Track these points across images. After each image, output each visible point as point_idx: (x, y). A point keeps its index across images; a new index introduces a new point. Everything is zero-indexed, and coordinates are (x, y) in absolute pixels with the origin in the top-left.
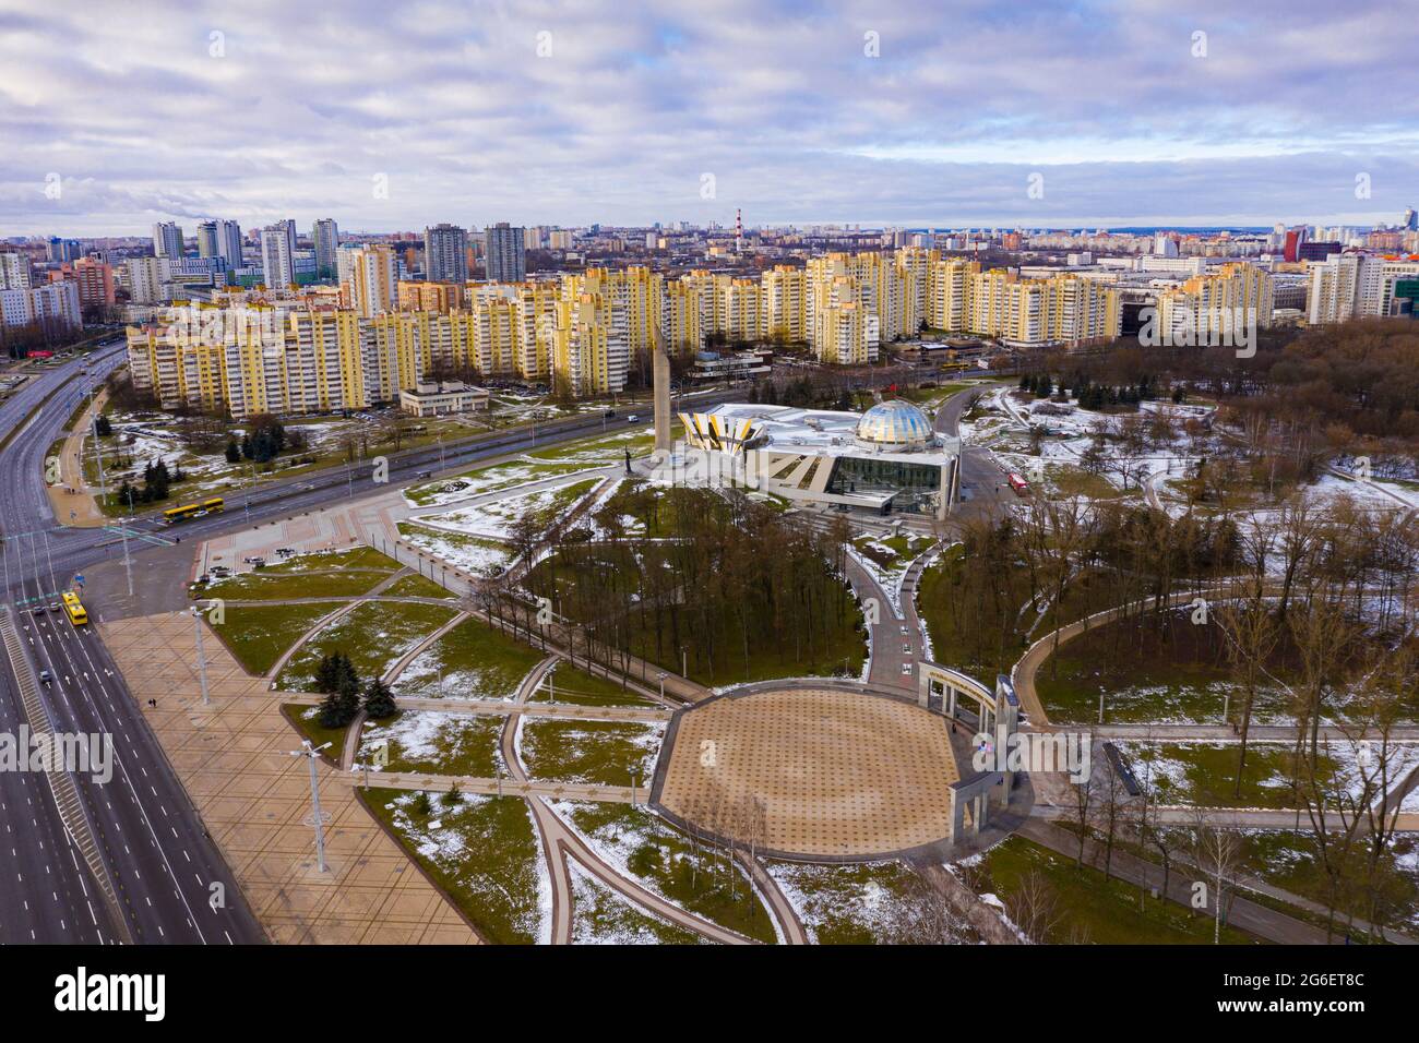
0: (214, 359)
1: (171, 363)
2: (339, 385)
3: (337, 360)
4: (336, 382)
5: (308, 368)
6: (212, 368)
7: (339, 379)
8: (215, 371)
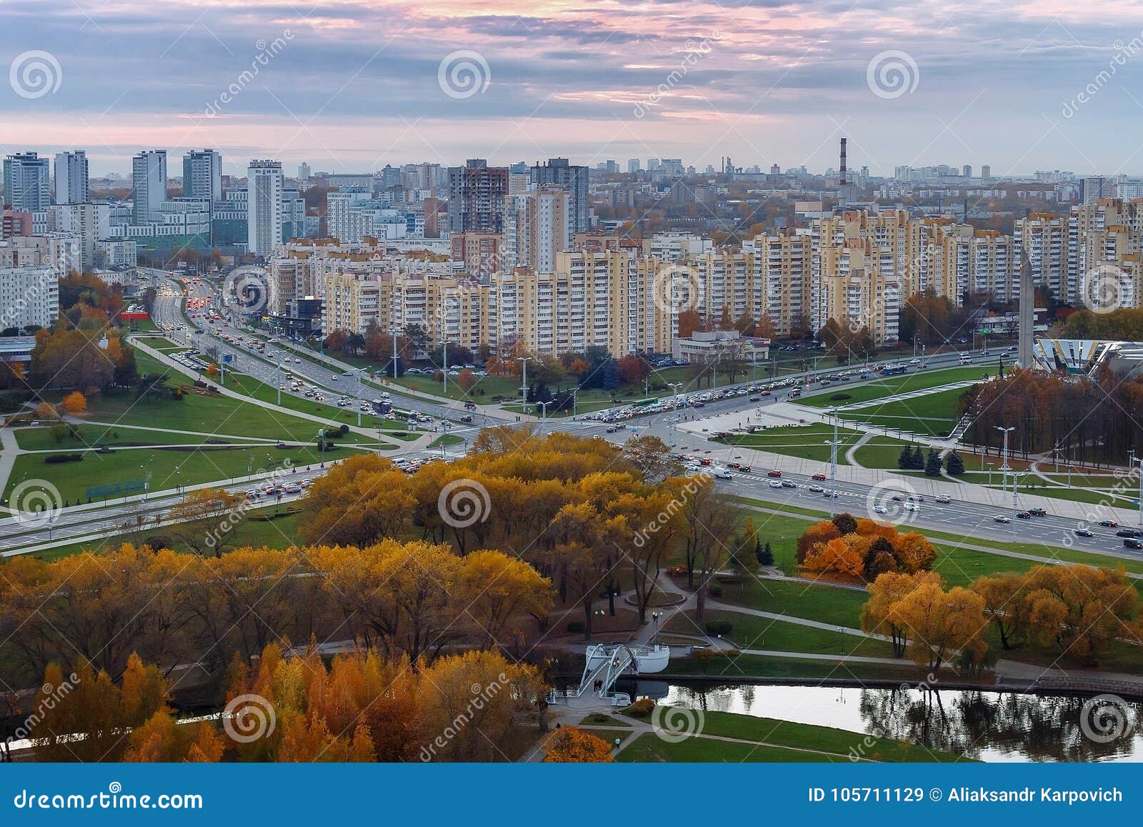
0: (474, 303)
1: (421, 309)
2: (606, 333)
3: (605, 305)
4: (603, 330)
5: (576, 313)
6: (472, 314)
7: (606, 326)
8: (474, 317)
